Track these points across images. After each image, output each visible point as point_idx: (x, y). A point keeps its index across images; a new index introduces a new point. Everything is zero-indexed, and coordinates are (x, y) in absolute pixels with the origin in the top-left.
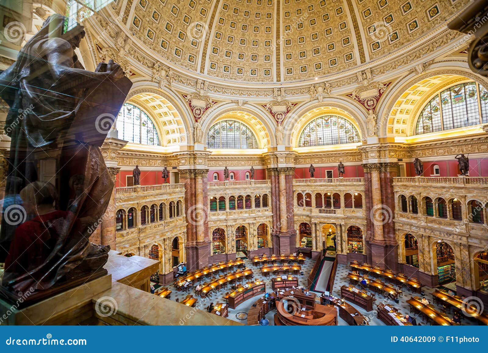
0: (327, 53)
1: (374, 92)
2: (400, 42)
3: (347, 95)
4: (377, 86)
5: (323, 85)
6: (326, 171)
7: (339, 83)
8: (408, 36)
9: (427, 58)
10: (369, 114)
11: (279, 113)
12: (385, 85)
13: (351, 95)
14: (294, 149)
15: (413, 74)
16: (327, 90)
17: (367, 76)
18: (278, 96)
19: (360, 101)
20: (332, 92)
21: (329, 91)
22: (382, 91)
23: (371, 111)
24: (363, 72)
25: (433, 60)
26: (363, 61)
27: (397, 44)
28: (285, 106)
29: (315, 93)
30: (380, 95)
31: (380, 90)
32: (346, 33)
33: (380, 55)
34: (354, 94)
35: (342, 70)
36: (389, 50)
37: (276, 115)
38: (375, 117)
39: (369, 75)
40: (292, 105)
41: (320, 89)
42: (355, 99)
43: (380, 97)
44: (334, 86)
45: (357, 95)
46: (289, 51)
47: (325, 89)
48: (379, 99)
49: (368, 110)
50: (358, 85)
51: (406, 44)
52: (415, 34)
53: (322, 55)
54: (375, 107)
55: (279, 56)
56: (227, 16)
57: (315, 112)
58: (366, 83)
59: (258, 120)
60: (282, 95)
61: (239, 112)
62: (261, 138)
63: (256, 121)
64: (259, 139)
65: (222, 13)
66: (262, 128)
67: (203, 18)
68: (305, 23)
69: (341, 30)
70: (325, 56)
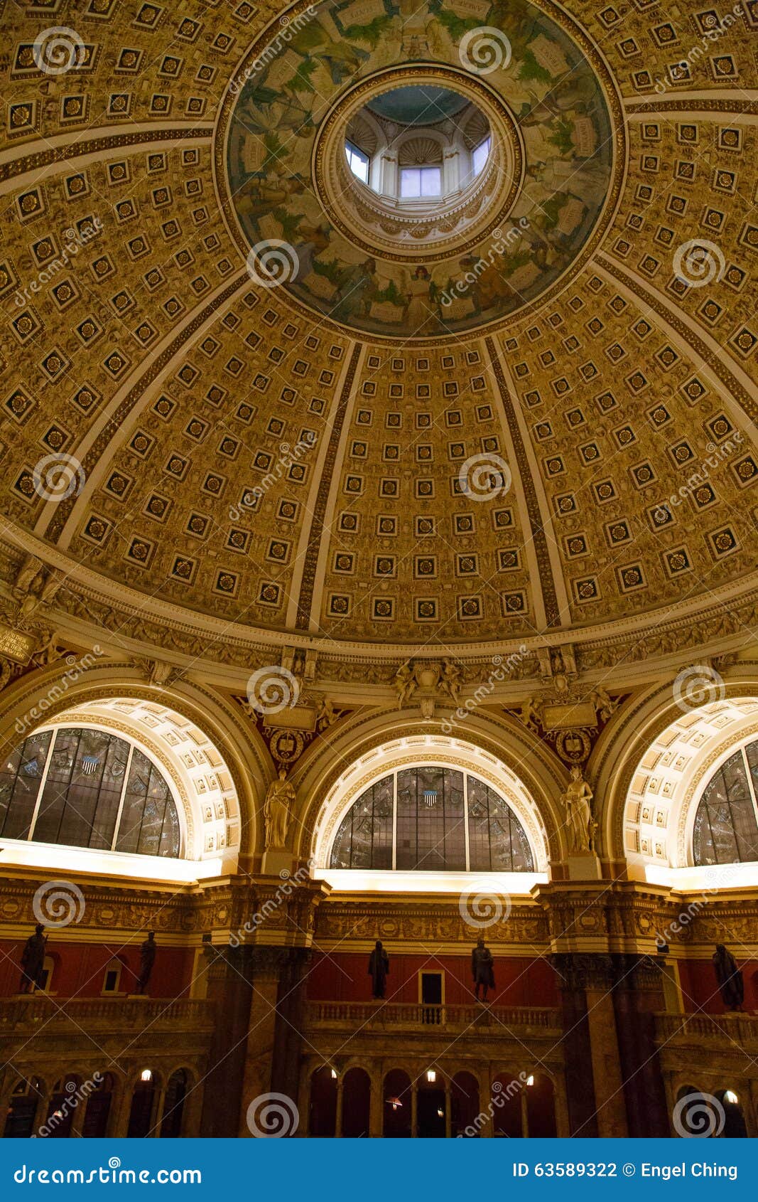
0: (454, 579)
1: (584, 716)
2: (647, 593)
3: (507, 711)
4: (593, 699)
5: (437, 667)
6: (420, 972)
7: (485, 670)
8: (665, 582)
9: (719, 647)
10: (570, 780)
11: (288, 732)
12: (613, 699)
13: (519, 711)
14: (318, 874)
16: (449, 686)
17: (566, 663)
20: (464, 692)
21: (454, 687)
22: (604, 716)
23: (576, 774)
24: (554, 653)
25: (736, 656)
26: (554, 622)
27: (639, 596)
28: (310, 712)
30: (602, 725)
31: (600, 710)
32: (510, 538)
33: (597, 614)
34: (528, 710)
35: (494, 634)
36: (622, 607)
37: (276, 737)
38: (589, 790)
39: (569, 661)
40: (336, 711)
41: (427, 678)
42: (529, 726)
43: (600, 732)
44: (469, 676)
45: (537, 716)
46: (346, 548)
47: (441, 680)
48: (597, 737)
49: (569, 766)
50: (537, 686)
51: (662, 601)
52: (683, 582)
53: (438, 581)
54: (586, 760)
55: (315, 554)
56: (187, 399)
57: (401, 748)
58: (560, 684)
59: (210, 747)
60: (306, 675)
61: (146, 703)
62: (198, 816)
63: (200, 749)
64: (189, 820)
65: (173, 387)
66: (215, 778)
67: (109, 379)
68: (405, 486)
69: (497, 529)
70: (448, 586)
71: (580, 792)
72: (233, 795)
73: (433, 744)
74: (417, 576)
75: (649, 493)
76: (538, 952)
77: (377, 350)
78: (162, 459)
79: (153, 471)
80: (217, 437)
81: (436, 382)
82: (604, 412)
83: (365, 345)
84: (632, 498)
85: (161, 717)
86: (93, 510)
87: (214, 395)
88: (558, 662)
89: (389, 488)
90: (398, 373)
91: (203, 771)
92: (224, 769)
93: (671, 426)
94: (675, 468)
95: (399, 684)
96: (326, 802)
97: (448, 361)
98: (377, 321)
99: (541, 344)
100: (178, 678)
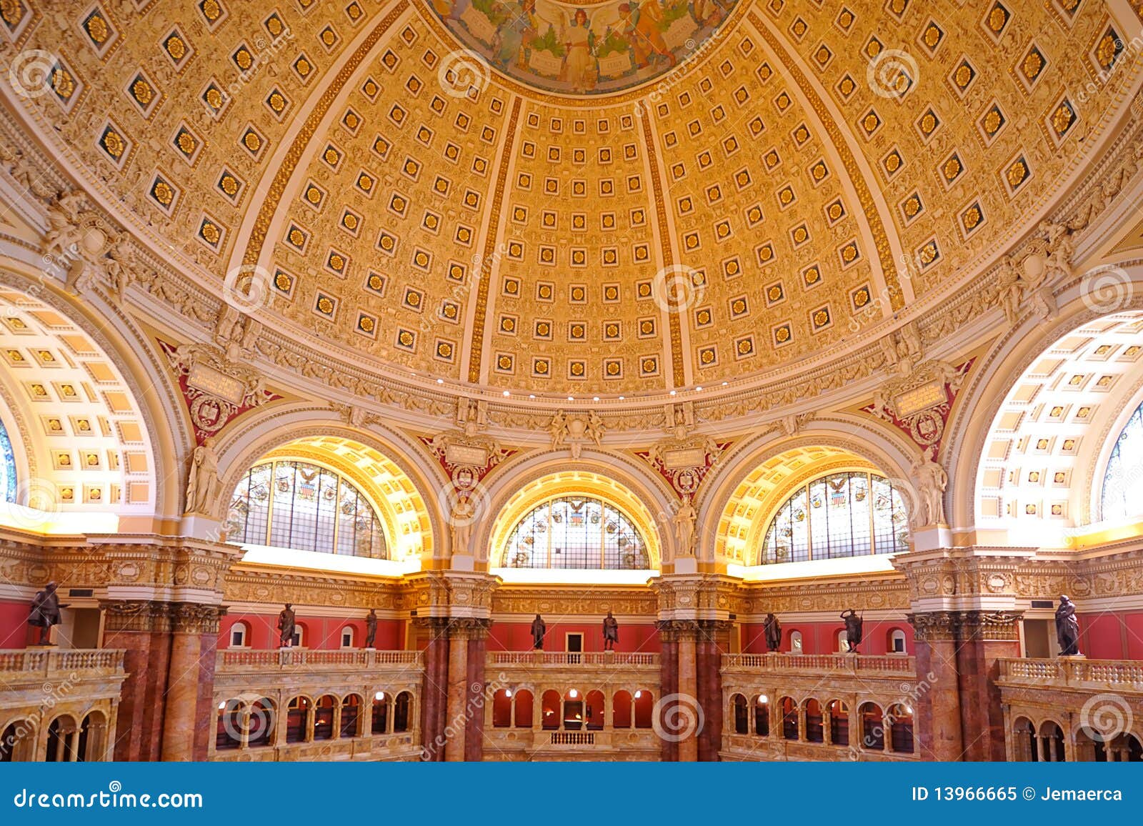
0: (601, 343)
1: (695, 459)
2: (755, 360)
3: (638, 454)
4: (704, 445)
5: (585, 418)
6: (567, 634)
7: (623, 421)
8: (770, 352)
9: (803, 406)
10: (681, 506)
11: (466, 467)
12: (719, 446)
13: (647, 454)
14: (492, 571)
15: (776, 434)
16: (594, 433)
17: (686, 417)
18: (468, 420)
19: (663, 472)
20: (604, 438)
21: (598, 434)
22: (711, 459)
23: (685, 500)
24: (678, 409)
25: (814, 414)
26: (679, 381)
27: (748, 363)
28: (482, 453)
29: (565, 432)
30: (709, 466)
31: (708, 455)
32: (649, 308)
33: (715, 376)
34: (653, 453)
35: (631, 393)
36: (734, 372)
37: (457, 471)
38: (694, 514)
39: (689, 417)
40: (504, 451)
41: (577, 427)
42: (654, 465)
43: (707, 470)
44: (610, 425)
45: (660, 458)
46: (511, 311)
47: (588, 428)
48: (705, 473)
49: (681, 496)
50: (662, 435)
53: (588, 344)
55: (482, 316)
56: (353, 148)
57: (555, 481)
58: (680, 433)
59: (403, 476)
60: (479, 421)
61: (347, 441)
62: (399, 530)
63: (396, 479)
64: (392, 532)
65: (338, 135)
66: (410, 502)
67: (273, 121)
68: (563, 254)
69: (638, 299)
70: (596, 349)
72: (425, 514)
73: (579, 479)
74: (570, 339)
75: (768, 271)
76: (648, 620)
77: (536, 107)
78: (336, 214)
79: (329, 226)
80: (387, 193)
81: (593, 148)
82: (739, 190)
83: (525, 100)
84: (754, 275)
85: (361, 453)
86: (276, 263)
87: (380, 144)
88: (680, 415)
89: (547, 255)
90: (556, 135)
91: (398, 497)
92: (416, 494)
93: (795, 207)
94: (792, 249)
95: (554, 430)
96: (497, 520)
97: (604, 124)
99: (690, 112)
100: (372, 422)
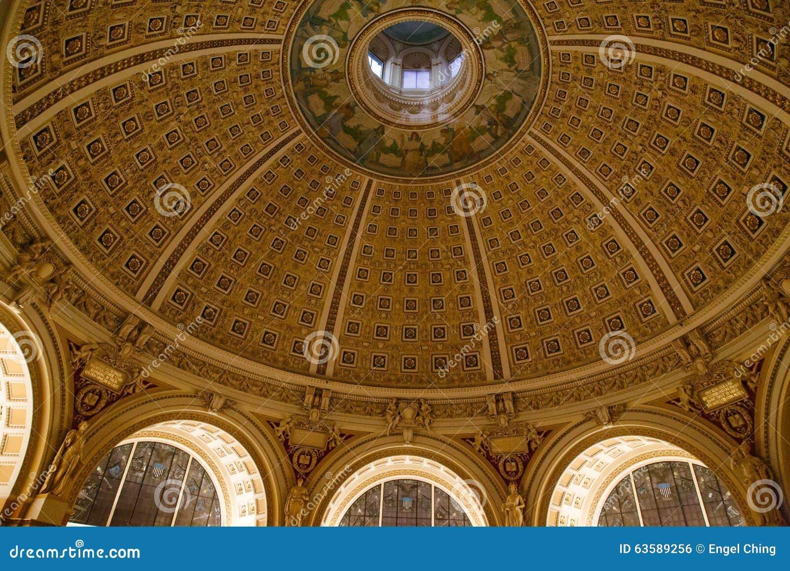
0: (430, 343)
1: (519, 445)
2: (563, 358)
3: (464, 439)
4: (525, 433)
5: (416, 406)
7: (448, 410)
8: (576, 351)
9: (615, 398)
10: (509, 493)
11: (306, 449)
13: (473, 440)
15: (592, 423)
16: (424, 419)
17: (507, 406)
18: (313, 407)
19: (489, 458)
20: (434, 425)
21: (427, 421)
22: (533, 446)
23: (513, 488)
24: (498, 398)
25: (625, 405)
26: (498, 376)
27: (558, 360)
28: (323, 436)
29: (398, 418)
30: (531, 453)
31: (530, 442)
32: (469, 315)
33: (529, 371)
35: (457, 383)
36: (546, 367)
37: (298, 453)
38: (522, 502)
39: (509, 404)
41: (408, 413)
42: (480, 451)
43: (530, 458)
44: (438, 413)
45: (486, 444)
47: (418, 415)
48: (528, 461)
49: (507, 482)
51: (574, 364)
52: (588, 352)
53: (418, 343)
54: (520, 479)
55: (333, 321)
56: (250, 211)
57: (388, 464)
58: (503, 421)
59: (249, 459)
60: (322, 408)
61: (204, 425)
62: (236, 512)
63: (241, 460)
65: (242, 203)
66: (250, 483)
67: (198, 195)
68: (398, 276)
69: (460, 309)
70: (425, 348)
71: (515, 501)
72: (262, 496)
73: (410, 462)
74: (404, 339)
75: (565, 289)
77: (383, 184)
78: (230, 250)
79: (223, 259)
80: (270, 238)
81: (422, 208)
82: (535, 233)
83: (375, 181)
84: (554, 292)
85: (214, 435)
86: (179, 284)
87: (271, 209)
88: (501, 405)
89: (387, 277)
90: (396, 200)
91: (243, 477)
92: (257, 476)
93: (579, 244)
94: (582, 273)
95: (388, 417)
96: (331, 504)
97: (430, 194)
98: (383, 165)
99: (493, 186)
100: (229, 407)
